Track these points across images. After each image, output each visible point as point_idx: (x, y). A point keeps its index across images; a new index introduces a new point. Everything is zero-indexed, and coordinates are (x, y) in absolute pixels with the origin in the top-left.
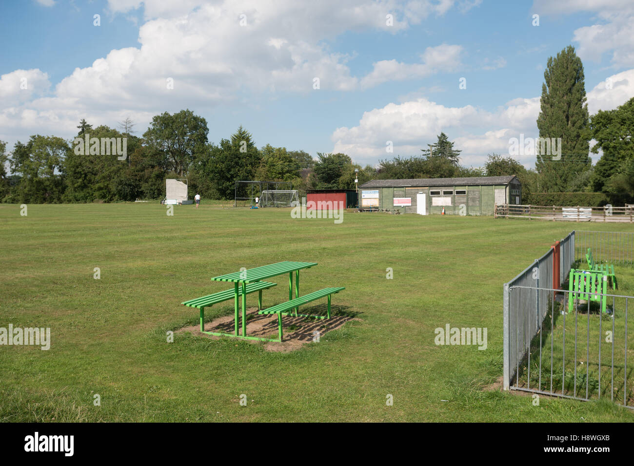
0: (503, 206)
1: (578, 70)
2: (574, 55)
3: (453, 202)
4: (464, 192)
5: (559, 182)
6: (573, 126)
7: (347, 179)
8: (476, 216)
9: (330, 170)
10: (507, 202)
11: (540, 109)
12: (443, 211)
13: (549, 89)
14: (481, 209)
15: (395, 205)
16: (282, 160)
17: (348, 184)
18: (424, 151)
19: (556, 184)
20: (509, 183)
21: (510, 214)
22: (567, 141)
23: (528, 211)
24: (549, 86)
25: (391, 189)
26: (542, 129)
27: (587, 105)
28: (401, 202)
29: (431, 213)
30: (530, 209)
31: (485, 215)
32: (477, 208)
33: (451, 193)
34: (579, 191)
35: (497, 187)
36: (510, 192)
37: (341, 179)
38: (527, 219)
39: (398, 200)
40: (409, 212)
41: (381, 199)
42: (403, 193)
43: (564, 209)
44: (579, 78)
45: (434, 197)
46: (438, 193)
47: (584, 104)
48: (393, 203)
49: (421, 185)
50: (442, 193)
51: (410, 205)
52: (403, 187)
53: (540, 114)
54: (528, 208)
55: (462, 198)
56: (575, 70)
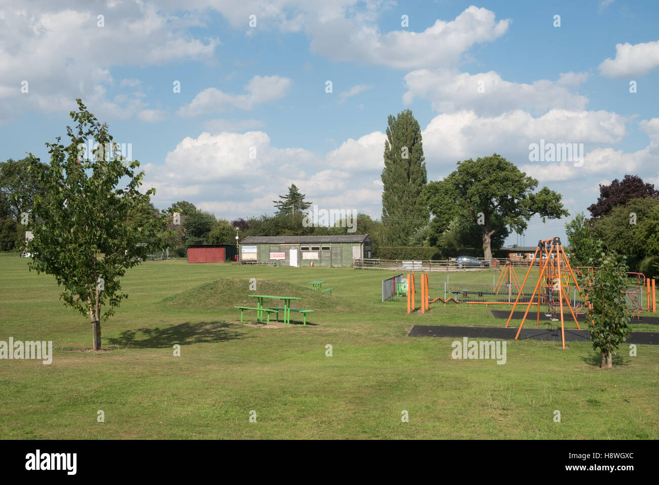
0: (359, 260)
1: (416, 132)
2: (412, 118)
3: (320, 256)
4: (328, 248)
5: (402, 235)
6: (414, 183)
7: (217, 234)
8: (338, 267)
9: (201, 224)
10: (362, 257)
11: (384, 165)
12: (312, 264)
13: (392, 146)
14: (342, 262)
15: (271, 259)
16: (141, 212)
17: (218, 238)
18: (275, 202)
19: (400, 237)
20: (364, 241)
21: (364, 266)
22: (409, 197)
23: (378, 264)
24: (391, 144)
25: (267, 245)
26: (386, 183)
27: (425, 164)
28: (276, 256)
29: (302, 266)
30: (379, 262)
31: (346, 267)
32: (339, 261)
33: (318, 249)
34: (419, 244)
35: (355, 244)
36: (364, 249)
37: (210, 234)
38: (378, 270)
39: (274, 254)
40: (283, 264)
41: (259, 254)
42: (278, 249)
43: (403, 262)
44: (417, 138)
45: (305, 252)
46: (307, 249)
47: (422, 163)
48: (269, 257)
49: (293, 242)
50: (310, 249)
51: (284, 258)
52: (278, 243)
53: (385, 169)
54: (378, 261)
55: (326, 254)
56: (414, 131)
